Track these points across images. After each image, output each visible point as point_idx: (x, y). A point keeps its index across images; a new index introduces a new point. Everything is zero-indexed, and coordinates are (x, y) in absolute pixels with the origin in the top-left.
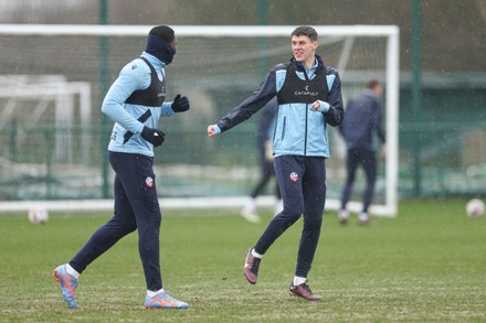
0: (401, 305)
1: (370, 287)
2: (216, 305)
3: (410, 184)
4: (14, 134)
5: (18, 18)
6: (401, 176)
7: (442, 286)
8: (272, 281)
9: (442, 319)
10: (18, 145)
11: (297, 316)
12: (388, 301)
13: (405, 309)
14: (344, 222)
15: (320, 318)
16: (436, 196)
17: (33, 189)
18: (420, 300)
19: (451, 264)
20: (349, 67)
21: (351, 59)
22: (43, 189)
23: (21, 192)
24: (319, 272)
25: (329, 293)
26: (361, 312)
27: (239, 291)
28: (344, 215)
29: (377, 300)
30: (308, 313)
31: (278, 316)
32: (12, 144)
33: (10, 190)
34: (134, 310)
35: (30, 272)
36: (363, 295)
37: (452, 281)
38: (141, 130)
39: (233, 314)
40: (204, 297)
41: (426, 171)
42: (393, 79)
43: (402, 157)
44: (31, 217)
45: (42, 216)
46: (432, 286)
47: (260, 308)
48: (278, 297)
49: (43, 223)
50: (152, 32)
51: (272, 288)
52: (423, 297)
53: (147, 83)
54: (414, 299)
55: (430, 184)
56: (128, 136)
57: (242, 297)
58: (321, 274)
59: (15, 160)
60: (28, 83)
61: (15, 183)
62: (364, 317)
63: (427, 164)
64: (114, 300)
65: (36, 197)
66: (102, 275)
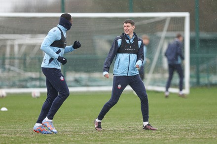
0: (192, 132)
1: (178, 124)
2: (112, 132)
3: (195, 80)
4: (25, 60)
5: (27, 10)
6: (191, 77)
7: (209, 124)
8: (136, 122)
9: (209, 138)
10: (27, 64)
11: (147, 137)
12: (186, 130)
13: (193, 134)
14: (167, 97)
15: (157, 138)
16: (206, 85)
17: (34, 83)
18: (200, 130)
19: (213, 114)
20: (168, 30)
21: (169, 27)
22: (38, 83)
23: (28, 84)
24: (157, 118)
25: (161, 127)
26: (174, 135)
27: (122, 126)
28: (167, 94)
29: (181, 130)
30: (152, 135)
31: (139, 137)
32: (24, 64)
33: (24, 83)
34: (77, 134)
35: (33, 118)
36: (175, 128)
37: (213, 122)
38: (57, 58)
39: (119, 136)
40: (107, 129)
41: (201, 75)
42: (187, 35)
43: (191, 68)
44: (33, 95)
45: (38, 94)
46: (205, 124)
47: (131, 133)
48: (139, 129)
49: (38, 97)
50: (62, 16)
51: (136, 125)
52: (201, 129)
53: (60, 38)
54: (197, 129)
55: (204, 80)
56: (51, 60)
57: (124, 129)
58: (157, 119)
59: (26, 71)
60: (31, 38)
61: (26, 80)
62: (176, 137)
63: (202, 71)
64: (69, 130)
65: (35, 87)
66: (63, 120)
